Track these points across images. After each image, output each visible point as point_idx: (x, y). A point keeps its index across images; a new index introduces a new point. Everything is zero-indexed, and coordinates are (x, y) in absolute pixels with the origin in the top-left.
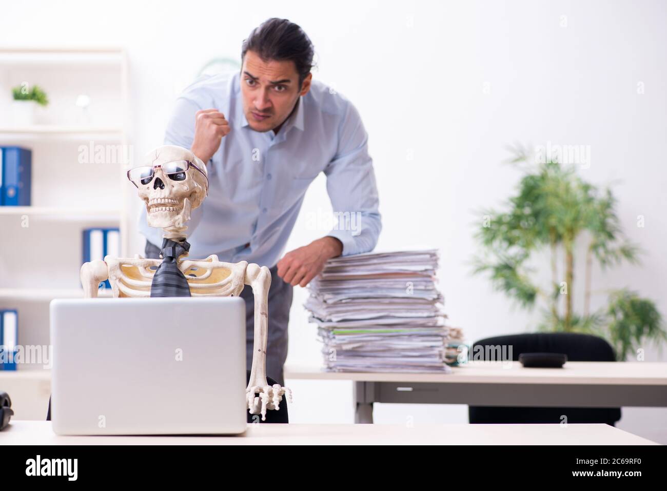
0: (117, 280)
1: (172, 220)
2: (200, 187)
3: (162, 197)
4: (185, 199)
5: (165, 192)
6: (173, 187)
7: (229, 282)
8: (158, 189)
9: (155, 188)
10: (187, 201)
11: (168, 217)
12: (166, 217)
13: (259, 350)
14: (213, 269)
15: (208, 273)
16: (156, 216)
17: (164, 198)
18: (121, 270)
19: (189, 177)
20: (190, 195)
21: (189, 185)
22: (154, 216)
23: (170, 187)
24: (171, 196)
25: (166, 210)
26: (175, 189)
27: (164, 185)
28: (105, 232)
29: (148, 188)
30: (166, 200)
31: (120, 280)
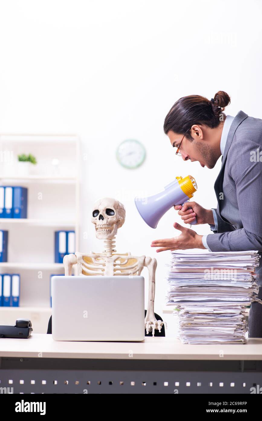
0: (81, 265)
1: (108, 236)
2: (122, 218)
3: (103, 224)
4: (114, 225)
5: (105, 222)
6: (108, 219)
7: (137, 266)
8: (101, 220)
9: (99, 219)
10: (115, 225)
11: (106, 234)
12: (105, 234)
13: (151, 300)
14: (128, 259)
15: (126, 261)
16: (100, 234)
17: (104, 225)
18: (83, 259)
19: (116, 214)
20: (117, 222)
21: (116, 218)
22: (99, 233)
23: (107, 219)
24: (107, 223)
25: (105, 230)
26: (109, 220)
27: (104, 218)
28: (67, 233)
29: (96, 219)
30: (105, 226)
31: (83, 264)
